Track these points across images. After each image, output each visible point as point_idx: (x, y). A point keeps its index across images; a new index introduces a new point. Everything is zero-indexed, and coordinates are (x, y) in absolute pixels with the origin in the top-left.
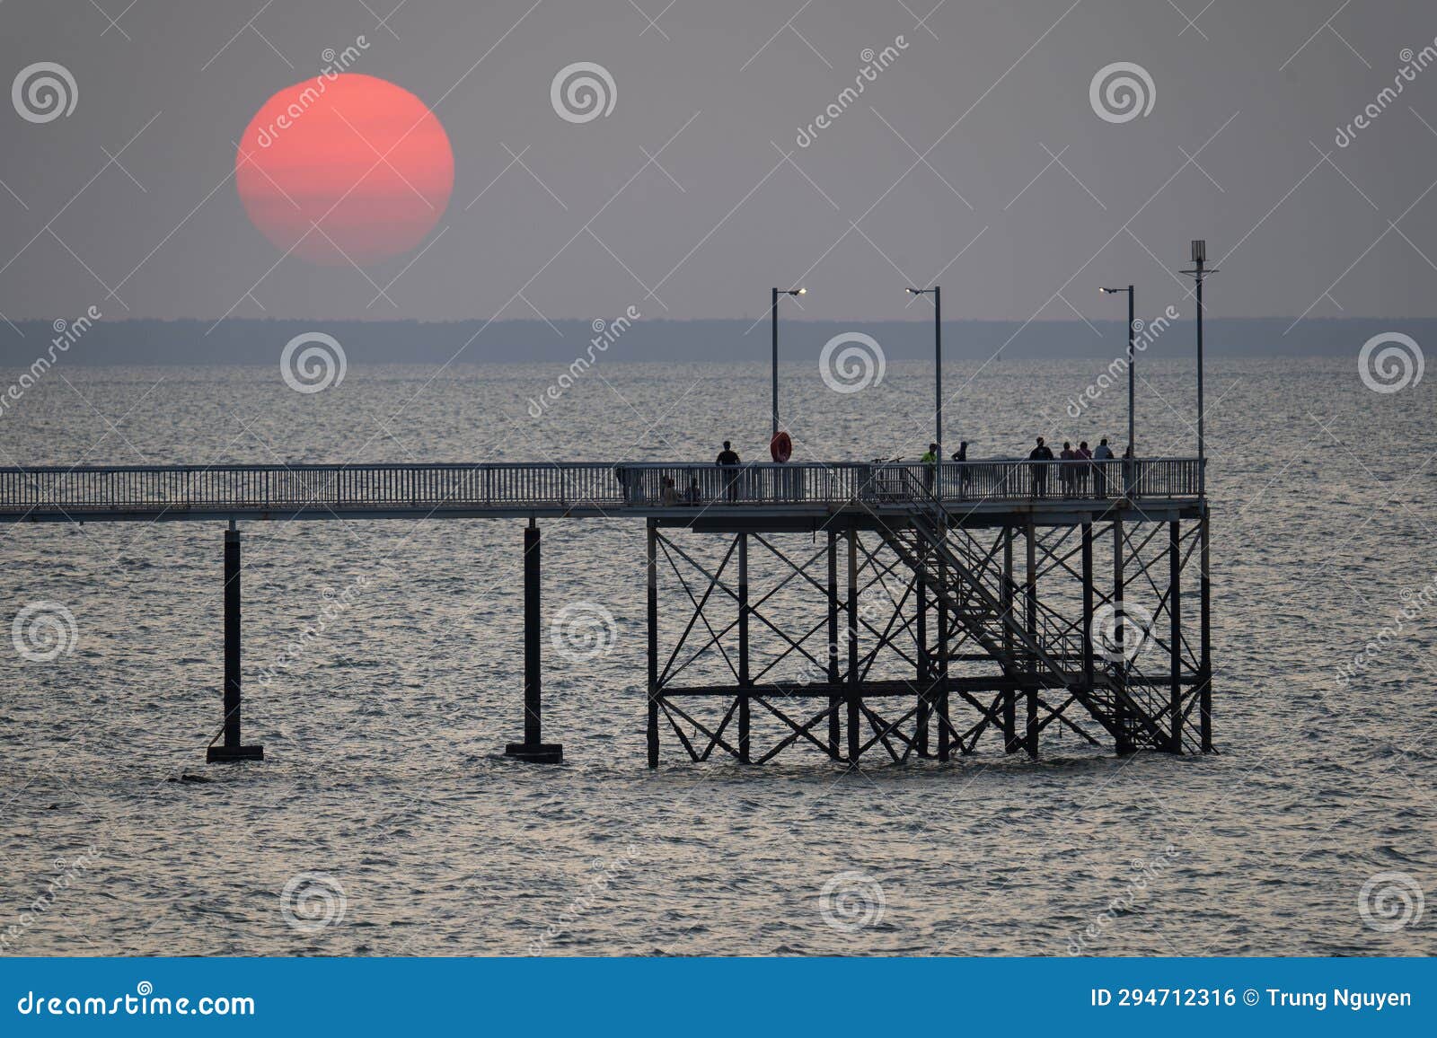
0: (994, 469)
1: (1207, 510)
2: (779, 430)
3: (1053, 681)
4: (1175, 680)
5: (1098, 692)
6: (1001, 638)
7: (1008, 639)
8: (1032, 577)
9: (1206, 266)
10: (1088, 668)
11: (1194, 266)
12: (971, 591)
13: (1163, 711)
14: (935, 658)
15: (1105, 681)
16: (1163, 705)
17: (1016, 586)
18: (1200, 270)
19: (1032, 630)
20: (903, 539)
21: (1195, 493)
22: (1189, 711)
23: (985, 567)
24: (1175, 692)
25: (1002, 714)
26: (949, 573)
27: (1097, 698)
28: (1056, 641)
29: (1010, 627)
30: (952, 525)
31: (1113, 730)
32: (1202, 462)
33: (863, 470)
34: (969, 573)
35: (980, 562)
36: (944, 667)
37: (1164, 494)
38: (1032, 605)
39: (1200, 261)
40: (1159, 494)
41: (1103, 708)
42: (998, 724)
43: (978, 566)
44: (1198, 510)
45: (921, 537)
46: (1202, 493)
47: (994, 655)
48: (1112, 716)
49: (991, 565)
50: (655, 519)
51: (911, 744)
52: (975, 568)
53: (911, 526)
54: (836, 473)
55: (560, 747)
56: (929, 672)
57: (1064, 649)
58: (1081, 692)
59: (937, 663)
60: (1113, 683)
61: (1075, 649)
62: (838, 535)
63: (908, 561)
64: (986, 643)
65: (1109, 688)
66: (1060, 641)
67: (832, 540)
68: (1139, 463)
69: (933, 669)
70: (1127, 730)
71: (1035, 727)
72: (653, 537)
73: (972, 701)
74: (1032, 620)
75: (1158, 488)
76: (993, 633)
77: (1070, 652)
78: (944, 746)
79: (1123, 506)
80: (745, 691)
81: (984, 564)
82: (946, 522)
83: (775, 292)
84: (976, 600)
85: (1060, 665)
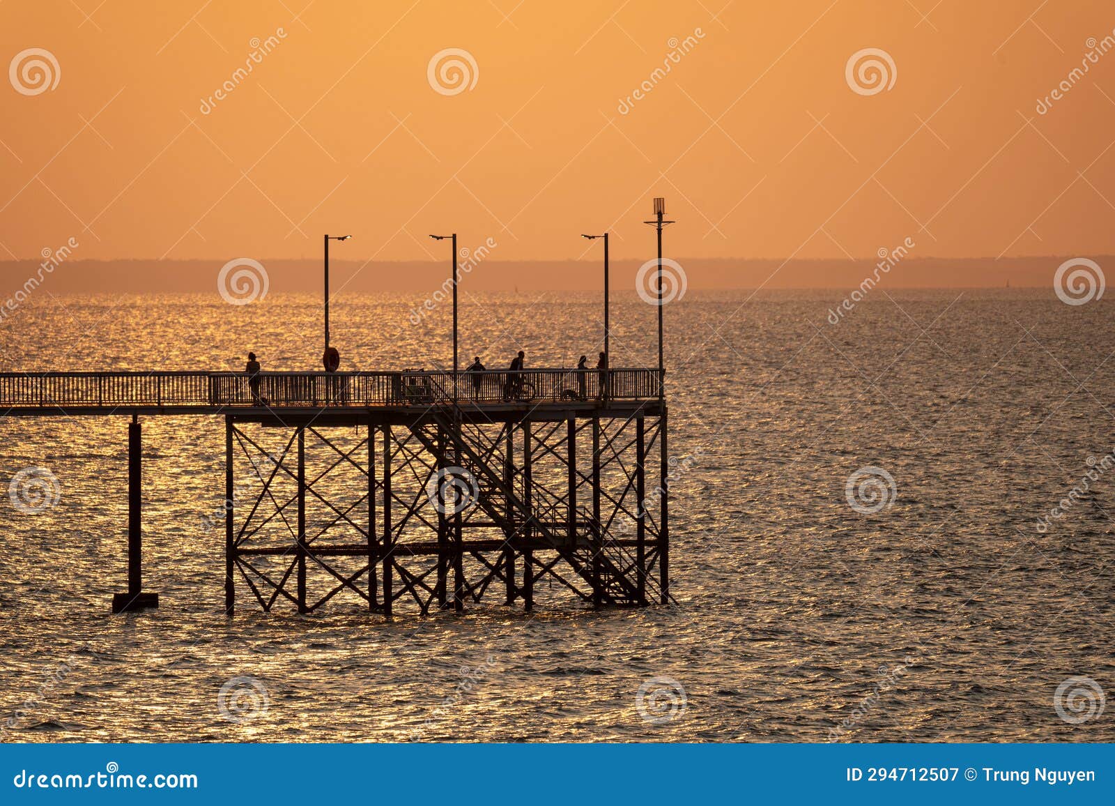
0: (499, 376)
1: (666, 409)
2: (330, 346)
3: (544, 544)
4: (640, 543)
5: (580, 552)
6: (503, 510)
7: (509, 512)
8: (528, 462)
9: (665, 218)
10: (572, 533)
11: (655, 218)
12: (480, 473)
13: (630, 568)
14: (452, 525)
15: (583, 542)
16: (631, 562)
17: (516, 469)
18: (660, 221)
19: (529, 504)
20: (427, 432)
21: (656, 396)
22: (651, 566)
23: (491, 454)
24: (640, 551)
25: (504, 569)
26: (464, 459)
27: (579, 557)
28: (547, 512)
29: (511, 500)
30: (466, 421)
31: (593, 582)
32: (662, 372)
33: (395, 377)
34: (479, 458)
35: (488, 450)
36: (459, 533)
37: (632, 397)
38: (528, 484)
39: (660, 215)
40: (626, 397)
41: (584, 564)
42: (502, 578)
43: (486, 453)
44: (658, 409)
45: (441, 430)
46: (662, 395)
47: (498, 522)
48: (591, 571)
49: (496, 453)
50: (232, 416)
51: (434, 593)
52: (484, 455)
53: (432, 422)
54: (374, 380)
55: (156, 595)
56: (448, 536)
57: (553, 518)
58: (567, 550)
59: (454, 529)
60: (592, 545)
61: (562, 518)
62: (376, 429)
63: (431, 449)
64: (492, 514)
65: (588, 549)
66: (550, 512)
67: (371, 433)
68: (613, 372)
69: (450, 534)
70: (603, 582)
71: (530, 579)
72: (231, 430)
73: (482, 560)
74: (528, 495)
75: (625, 392)
76: (498, 506)
77: (558, 521)
78: (459, 595)
79: (601, 406)
80: (301, 550)
81: (491, 451)
82: (461, 418)
83: (326, 237)
84: (485, 480)
85: (550, 530)
